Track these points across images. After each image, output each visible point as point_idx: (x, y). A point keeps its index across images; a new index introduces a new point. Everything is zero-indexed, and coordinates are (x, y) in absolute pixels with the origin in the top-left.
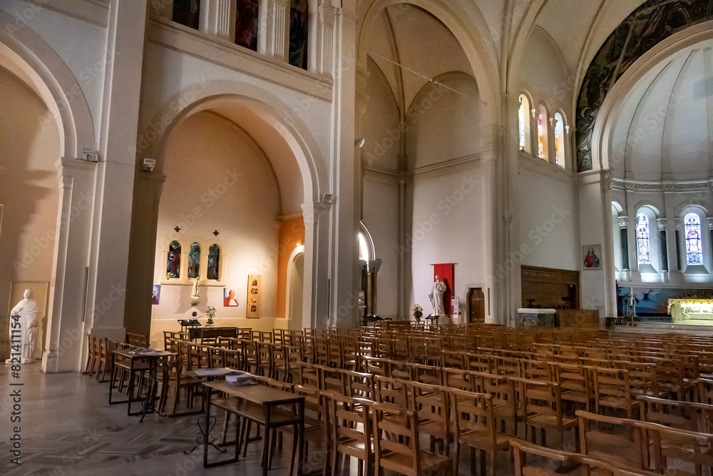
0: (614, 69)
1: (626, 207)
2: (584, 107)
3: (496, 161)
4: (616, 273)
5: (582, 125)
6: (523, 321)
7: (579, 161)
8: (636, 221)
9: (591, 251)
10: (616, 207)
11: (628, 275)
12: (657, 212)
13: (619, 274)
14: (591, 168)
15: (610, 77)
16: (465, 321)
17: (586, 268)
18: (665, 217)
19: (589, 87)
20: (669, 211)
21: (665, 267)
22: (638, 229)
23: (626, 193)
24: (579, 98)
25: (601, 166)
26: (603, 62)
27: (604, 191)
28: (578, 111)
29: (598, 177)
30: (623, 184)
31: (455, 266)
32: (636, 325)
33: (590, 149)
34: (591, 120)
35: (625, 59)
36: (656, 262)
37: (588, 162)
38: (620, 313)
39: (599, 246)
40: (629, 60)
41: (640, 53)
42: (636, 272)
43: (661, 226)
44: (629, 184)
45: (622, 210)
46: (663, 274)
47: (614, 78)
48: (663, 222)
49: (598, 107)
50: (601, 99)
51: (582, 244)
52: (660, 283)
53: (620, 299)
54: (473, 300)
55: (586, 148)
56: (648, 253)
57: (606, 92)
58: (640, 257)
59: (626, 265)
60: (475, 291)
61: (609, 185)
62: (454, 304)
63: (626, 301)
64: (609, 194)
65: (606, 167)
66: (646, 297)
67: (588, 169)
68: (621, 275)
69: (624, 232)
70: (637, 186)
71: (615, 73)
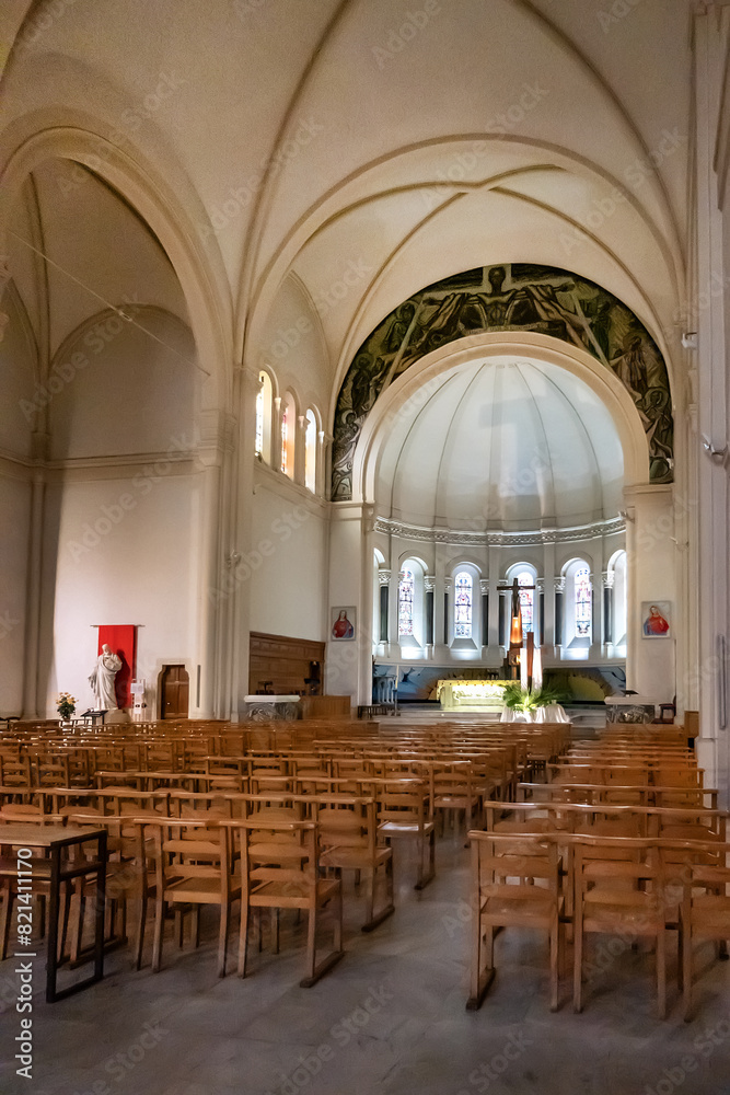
0: (390, 363)
1: (389, 557)
2: (347, 409)
3: (220, 469)
4: (374, 646)
5: (342, 435)
6: (253, 714)
7: (336, 486)
8: (401, 577)
9: (343, 615)
10: (378, 556)
11: (386, 649)
12: (426, 567)
13: (378, 648)
14: (350, 499)
15: (385, 374)
16: (154, 719)
17: (334, 638)
18: (434, 575)
19: (355, 381)
20: (439, 566)
21: (430, 641)
22: (401, 588)
23: (390, 538)
24: (341, 394)
25: (364, 498)
26: (375, 348)
27: (365, 532)
28: (338, 413)
29: (358, 512)
30: (388, 526)
31: (139, 629)
32: (399, 715)
33: (350, 472)
34: (356, 429)
35: (407, 354)
36: (419, 631)
37: (348, 489)
38: (374, 701)
39: (354, 608)
40: (412, 355)
41: (426, 349)
42: (396, 645)
43: (428, 586)
44: (395, 527)
45: (384, 561)
46: (426, 649)
47: (390, 376)
48: (431, 581)
49: (366, 413)
50: (370, 402)
51: (332, 604)
52: (422, 659)
53: (375, 680)
54: (168, 683)
55: (345, 469)
56: (410, 621)
57: (377, 394)
58: (402, 626)
59: (384, 637)
60: (172, 671)
61: (372, 525)
62: (136, 690)
63: (382, 684)
64: (372, 538)
65: (370, 499)
66: (405, 679)
67: (345, 499)
68: (378, 649)
69: (384, 591)
70: (404, 530)
71: (392, 370)
